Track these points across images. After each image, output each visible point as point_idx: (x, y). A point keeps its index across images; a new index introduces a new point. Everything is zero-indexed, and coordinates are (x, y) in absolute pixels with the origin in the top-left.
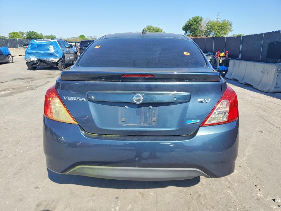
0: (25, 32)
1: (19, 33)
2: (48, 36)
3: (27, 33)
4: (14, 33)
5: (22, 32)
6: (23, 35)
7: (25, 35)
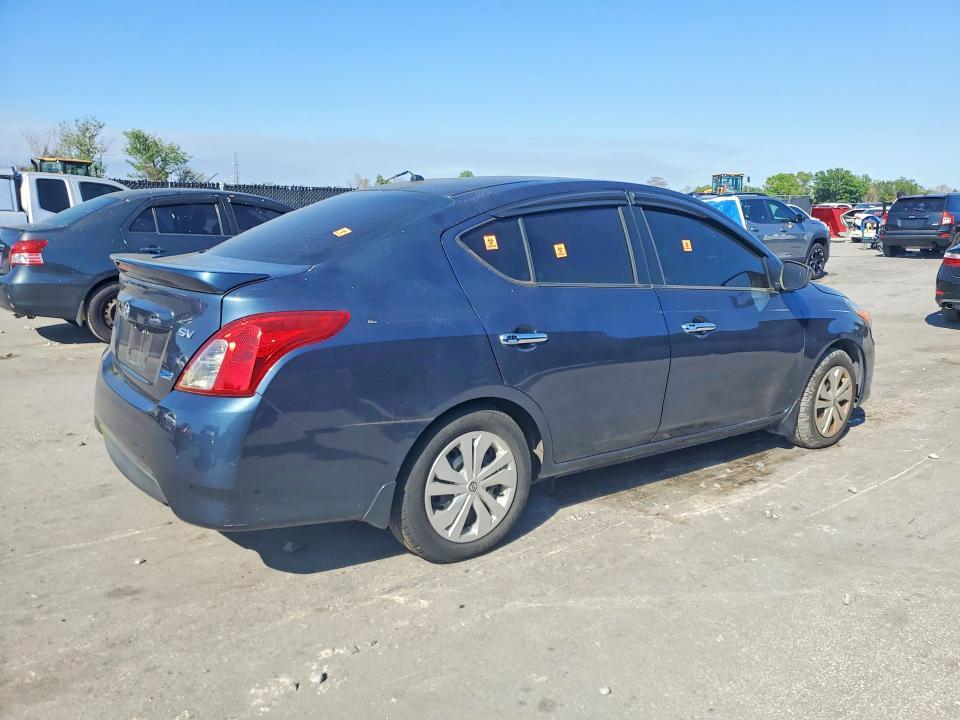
0: (814, 173)
1: (797, 177)
2: (889, 183)
3: (820, 177)
4: (781, 178)
5: (806, 172)
6: (805, 182)
7: (812, 183)
